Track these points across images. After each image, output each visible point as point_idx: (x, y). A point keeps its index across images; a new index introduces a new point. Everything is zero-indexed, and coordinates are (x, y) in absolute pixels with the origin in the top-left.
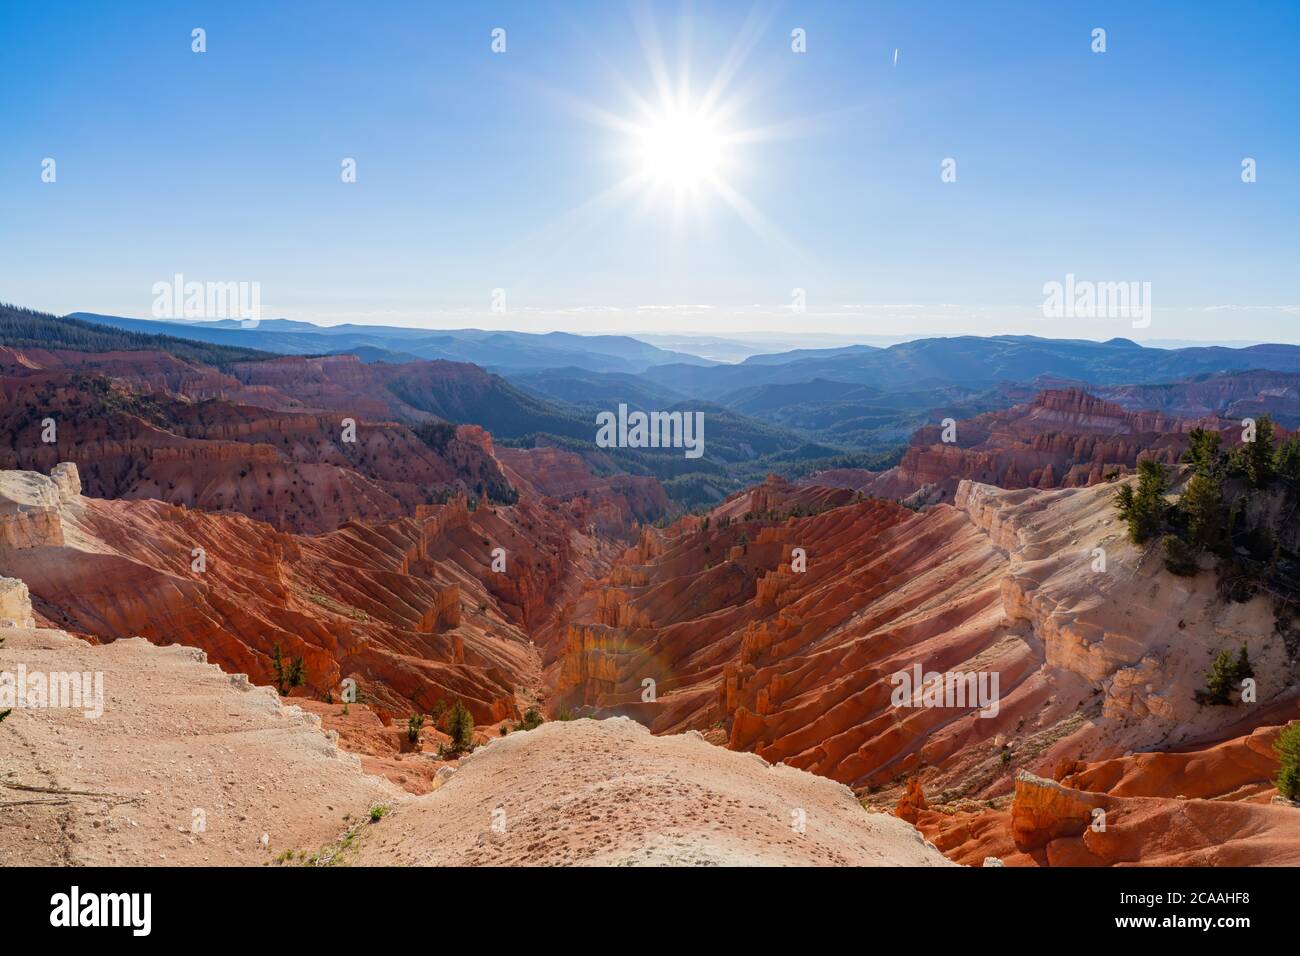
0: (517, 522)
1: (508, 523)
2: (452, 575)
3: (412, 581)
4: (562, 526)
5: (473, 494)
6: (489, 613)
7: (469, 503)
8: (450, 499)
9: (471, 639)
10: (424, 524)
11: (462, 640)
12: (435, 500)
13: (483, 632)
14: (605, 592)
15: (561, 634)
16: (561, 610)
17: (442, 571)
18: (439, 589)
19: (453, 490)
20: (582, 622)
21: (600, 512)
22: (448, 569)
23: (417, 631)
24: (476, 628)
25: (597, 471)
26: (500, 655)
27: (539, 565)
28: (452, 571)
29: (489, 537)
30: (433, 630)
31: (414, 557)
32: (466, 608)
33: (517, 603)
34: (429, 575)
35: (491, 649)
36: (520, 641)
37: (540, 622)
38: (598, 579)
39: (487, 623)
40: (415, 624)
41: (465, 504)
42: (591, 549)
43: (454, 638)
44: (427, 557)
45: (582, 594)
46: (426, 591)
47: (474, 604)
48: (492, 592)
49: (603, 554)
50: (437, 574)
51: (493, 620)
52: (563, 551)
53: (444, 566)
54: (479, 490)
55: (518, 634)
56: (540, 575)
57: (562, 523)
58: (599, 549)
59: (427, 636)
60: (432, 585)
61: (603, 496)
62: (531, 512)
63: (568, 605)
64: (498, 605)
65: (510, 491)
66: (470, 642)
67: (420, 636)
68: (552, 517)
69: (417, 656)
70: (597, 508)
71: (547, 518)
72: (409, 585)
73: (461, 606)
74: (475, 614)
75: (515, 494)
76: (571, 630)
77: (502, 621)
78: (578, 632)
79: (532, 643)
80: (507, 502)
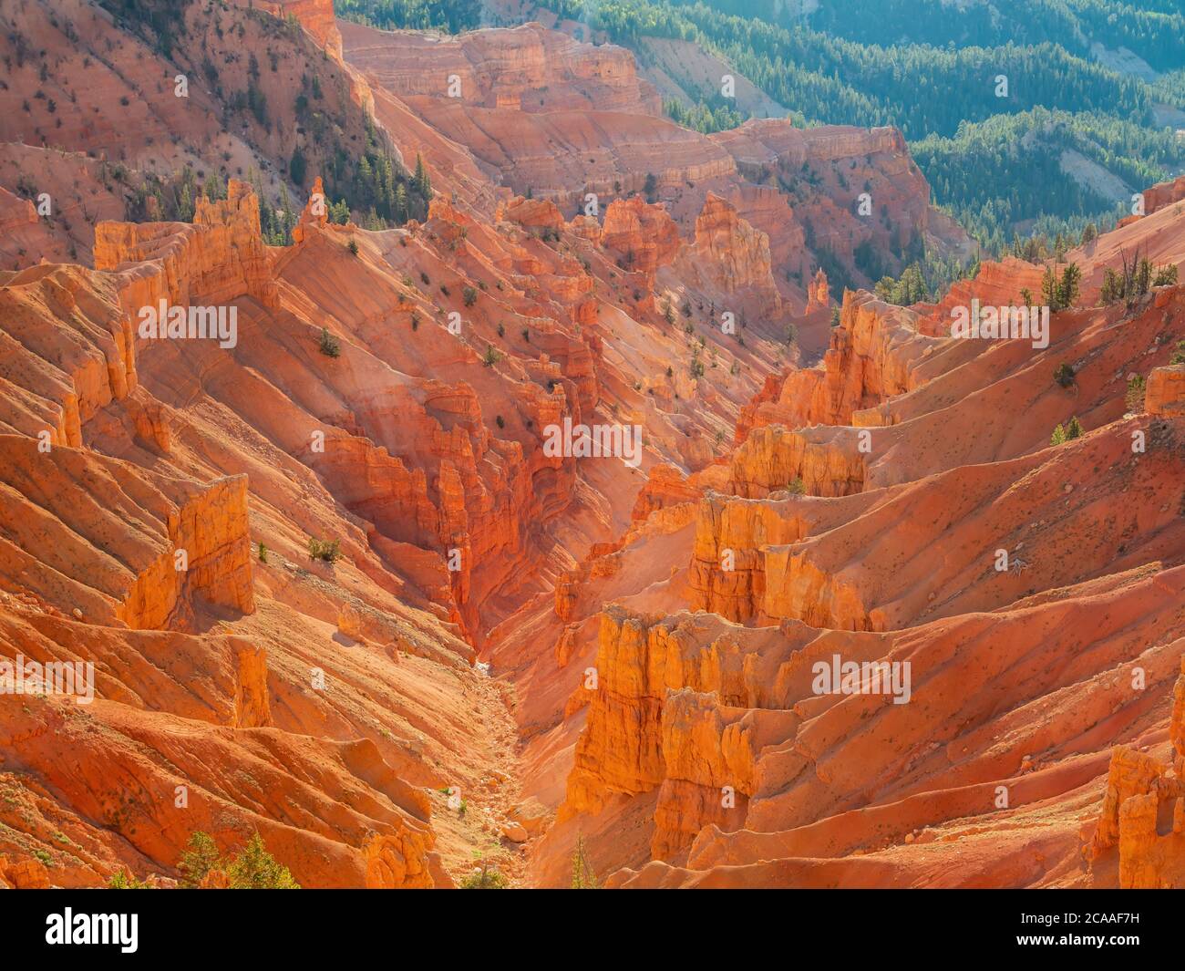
0: (425, 280)
1: (396, 282)
2: (223, 451)
3: (94, 467)
4: (574, 295)
5: (280, 188)
6: (344, 571)
7: (264, 215)
8: (203, 203)
9: (289, 649)
10: (121, 285)
11: (261, 654)
12: (154, 208)
13: (327, 630)
14: (716, 510)
15: (575, 643)
16: (574, 566)
17: (190, 436)
18: (181, 494)
19: (208, 171)
20: (641, 604)
21: (698, 250)
22: (207, 429)
23: (120, 625)
24: (305, 617)
25: (689, 110)
26: (384, 701)
27: (500, 422)
28: (223, 439)
29: (336, 331)
30: (169, 622)
31: (97, 389)
32: (269, 554)
33: (431, 539)
34: (150, 449)
35: (348, 680)
36: (444, 660)
37: (510, 603)
38: (694, 467)
39: (340, 603)
40: (110, 602)
41: (253, 221)
42: (669, 373)
43: (237, 650)
44: (140, 394)
45: (640, 516)
46: (144, 499)
47: (294, 543)
48: (354, 506)
49: (708, 387)
50: (175, 447)
51: (359, 594)
52: (580, 378)
53: (195, 422)
54: (296, 174)
55: (439, 639)
56: (505, 455)
57: (575, 287)
58: (696, 371)
59: (156, 640)
60: (158, 481)
61: (712, 195)
62: (472, 249)
63: (596, 551)
64: (373, 545)
65: (400, 179)
66: (288, 660)
67: (131, 638)
68: (541, 266)
69: (125, 699)
70: (691, 236)
71: (523, 267)
72: (88, 481)
73: (254, 550)
74: (304, 572)
75: (417, 188)
76: (607, 624)
77: (388, 598)
78: (629, 636)
79: (482, 666)
80: (393, 216)
